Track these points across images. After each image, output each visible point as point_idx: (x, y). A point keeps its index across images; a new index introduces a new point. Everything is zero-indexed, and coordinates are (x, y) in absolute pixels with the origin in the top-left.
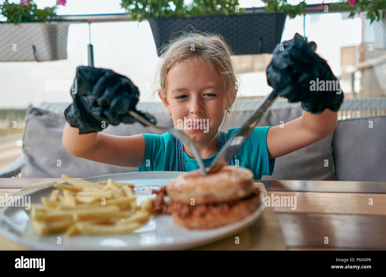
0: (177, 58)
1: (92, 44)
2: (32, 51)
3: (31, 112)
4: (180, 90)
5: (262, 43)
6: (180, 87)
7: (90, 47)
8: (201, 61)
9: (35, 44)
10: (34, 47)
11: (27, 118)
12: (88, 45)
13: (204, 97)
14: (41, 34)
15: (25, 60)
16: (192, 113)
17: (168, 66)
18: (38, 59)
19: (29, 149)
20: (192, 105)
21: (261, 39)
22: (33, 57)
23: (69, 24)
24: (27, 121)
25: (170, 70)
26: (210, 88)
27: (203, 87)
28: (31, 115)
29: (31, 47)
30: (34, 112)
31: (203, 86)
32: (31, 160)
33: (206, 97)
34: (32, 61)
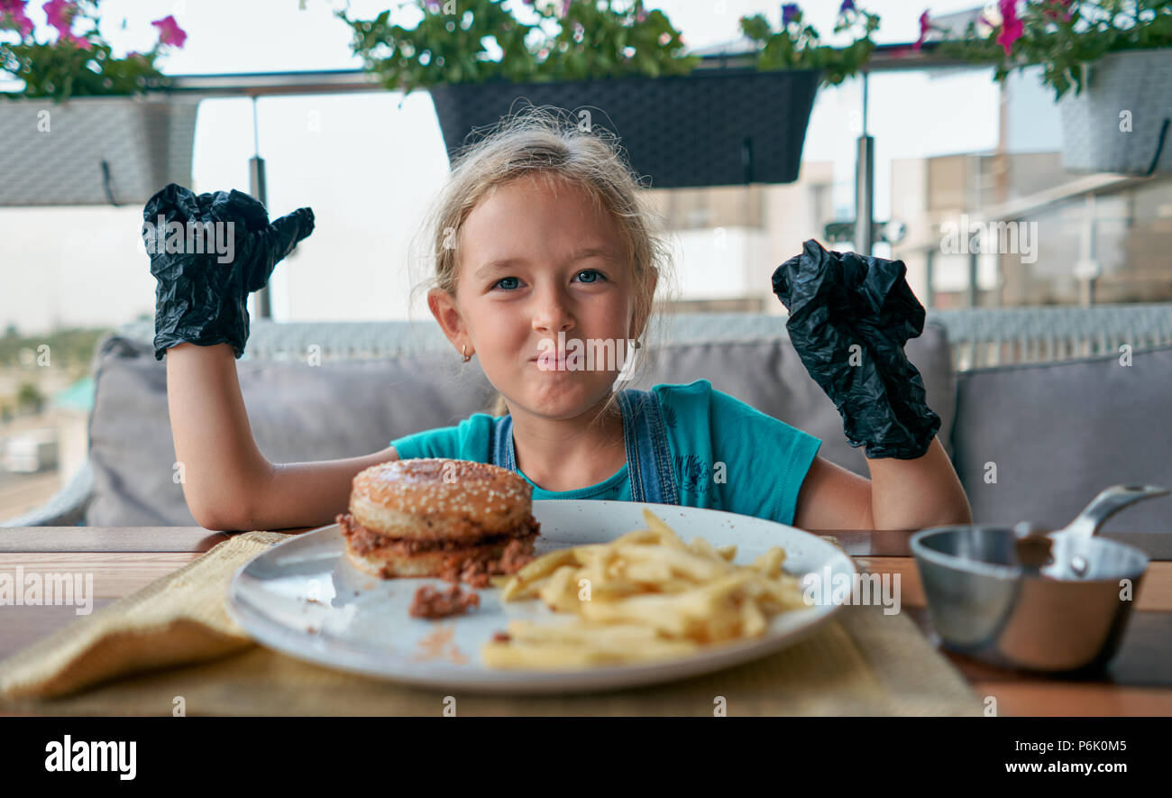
0: (493, 177)
1: (263, 156)
2: (100, 177)
3: (108, 349)
4: (505, 264)
5: (751, 154)
6: (505, 256)
7: (256, 163)
8: (563, 181)
9: (109, 157)
10: (105, 167)
11: (96, 363)
12: (252, 161)
13: (573, 285)
14: (126, 130)
15: (78, 203)
16: (542, 329)
17: (468, 200)
18: (117, 200)
19: (107, 451)
20: (541, 309)
21: (748, 143)
22: (101, 194)
23: (199, 101)
24: (100, 373)
25: (471, 211)
26: (592, 255)
27: (573, 256)
28: (109, 358)
29: (97, 166)
30: (118, 349)
31: (572, 252)
32: (117, 483)
33: (579, 285)
34: (99, 203)
